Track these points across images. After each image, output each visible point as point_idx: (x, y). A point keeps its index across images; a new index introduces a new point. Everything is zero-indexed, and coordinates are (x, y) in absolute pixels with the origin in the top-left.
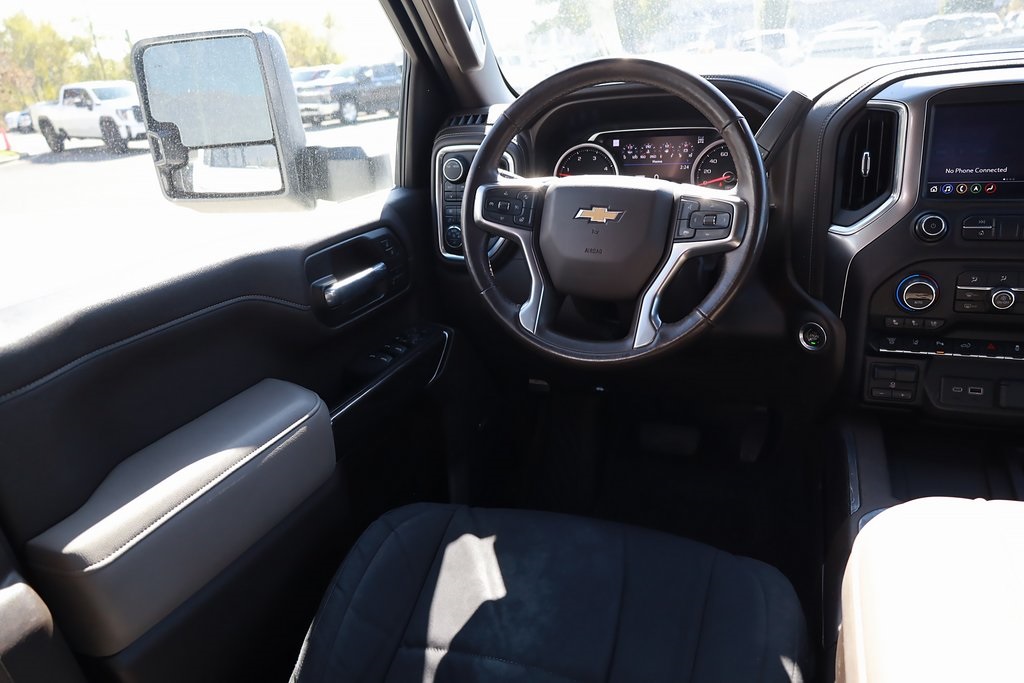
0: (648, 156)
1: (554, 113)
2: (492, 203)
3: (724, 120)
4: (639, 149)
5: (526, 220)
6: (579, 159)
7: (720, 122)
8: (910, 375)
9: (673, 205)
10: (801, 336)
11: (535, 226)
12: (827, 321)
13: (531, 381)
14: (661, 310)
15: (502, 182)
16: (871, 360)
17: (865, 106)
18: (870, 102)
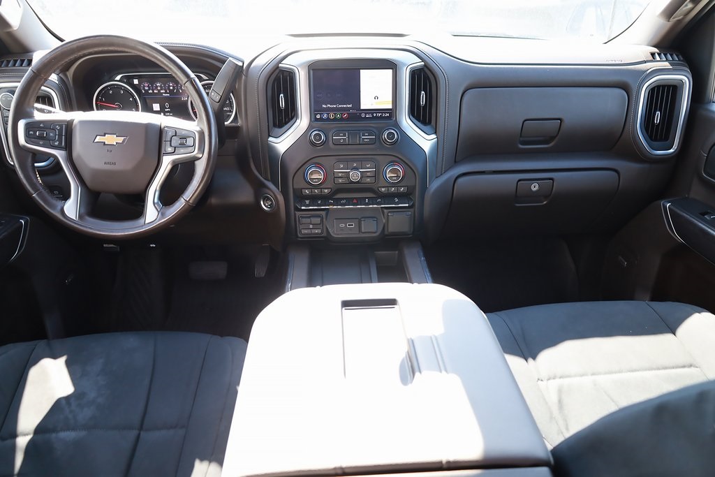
0: (159, 91)
1: (80, 64)
2: (31, 132)
3: (184, 79)
4: (152, 86)
5: (60, 143)
6: (111, 92)
7: (181, 80)
8: (318, 220)
9: (160, 131)
10: (262, 203)
11: (68, 147)
12: (274, 193)
13: (104, 245)
14: (160, 198)
15: (38, 116)
16: (298, 213)
17: (278, 67)
18: (280, 65)
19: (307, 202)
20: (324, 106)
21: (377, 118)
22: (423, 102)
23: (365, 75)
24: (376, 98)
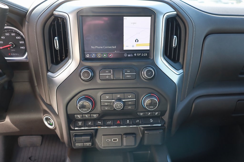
17: (52, 14)
18: (55, 13)
19: (80, 123)
20: (92, 47)
21: (137, 57)
22: (175, 44)
23: (128, 21)
24: (137, 41)
